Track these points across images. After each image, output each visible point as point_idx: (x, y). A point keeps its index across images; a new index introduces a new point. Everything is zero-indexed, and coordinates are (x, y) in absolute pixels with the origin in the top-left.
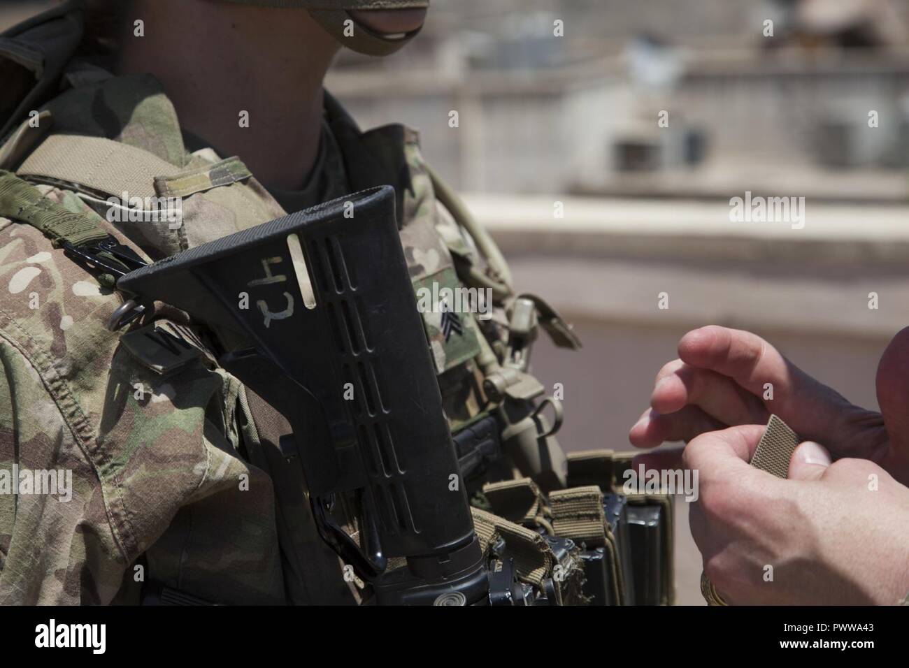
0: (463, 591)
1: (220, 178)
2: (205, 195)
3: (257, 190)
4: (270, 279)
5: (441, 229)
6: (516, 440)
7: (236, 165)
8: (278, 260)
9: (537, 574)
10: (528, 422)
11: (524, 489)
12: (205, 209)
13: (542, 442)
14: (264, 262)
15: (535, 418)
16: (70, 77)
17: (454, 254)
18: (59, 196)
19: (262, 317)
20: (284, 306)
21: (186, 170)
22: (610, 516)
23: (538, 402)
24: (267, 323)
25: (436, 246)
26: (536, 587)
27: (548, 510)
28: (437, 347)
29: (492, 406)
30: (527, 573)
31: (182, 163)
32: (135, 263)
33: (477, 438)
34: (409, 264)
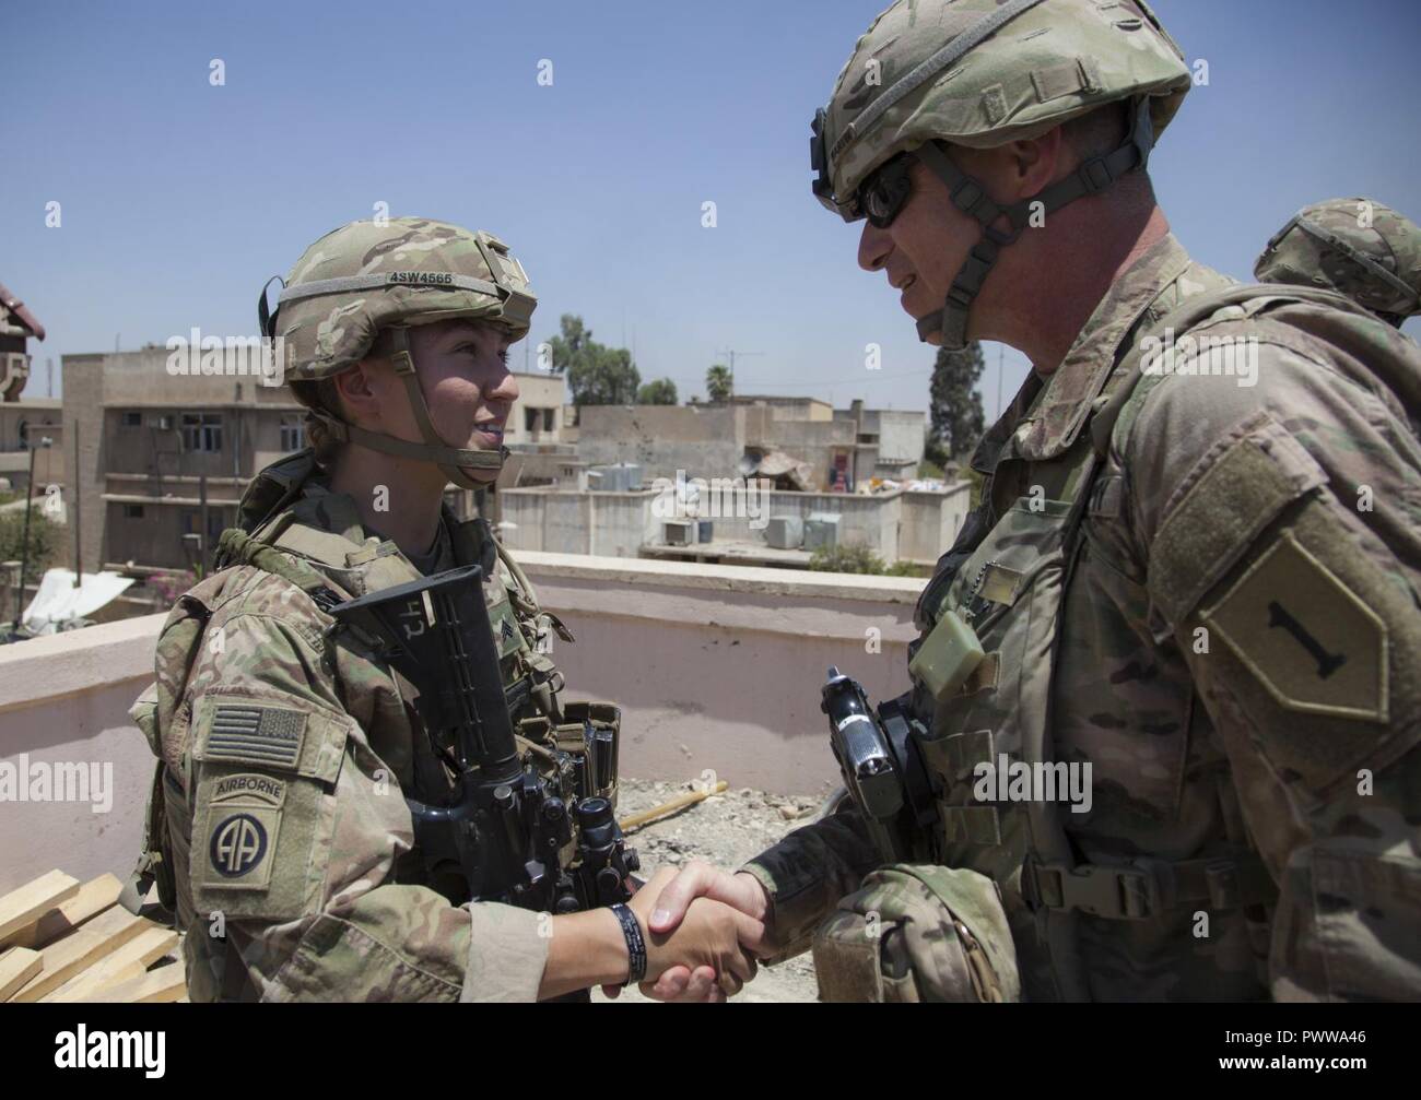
0: (510, 785)
1: (382, 553)
2: (374, 563)
3: (402, 558)
4: (411, 614)
5: (502, 576)
6: (538, 693)
7: (391, 545)
8: (416, 603)
9: (550, 774)
10: (546, 684)
11: (543, 723)
12: (373, 569)
13: (553, 695)
14: (409, 604)
15: (549, 682)
16: (305, 491)
17: (508, 590)
18: (296, 562)
19: (406, 634)
20: (418, 628)
21: (363, 548)
22: (588, 738)
23: (551, 673)
24: (409, 637)
25: (500, 588)
26: (549, 780)
27: (555, 733)
28: (499, 645)
29: (526, 674)
30: (545, 773)
31: (361, 545)
32: (337, 600)
33: (518, 693)
34: (486, 599)
